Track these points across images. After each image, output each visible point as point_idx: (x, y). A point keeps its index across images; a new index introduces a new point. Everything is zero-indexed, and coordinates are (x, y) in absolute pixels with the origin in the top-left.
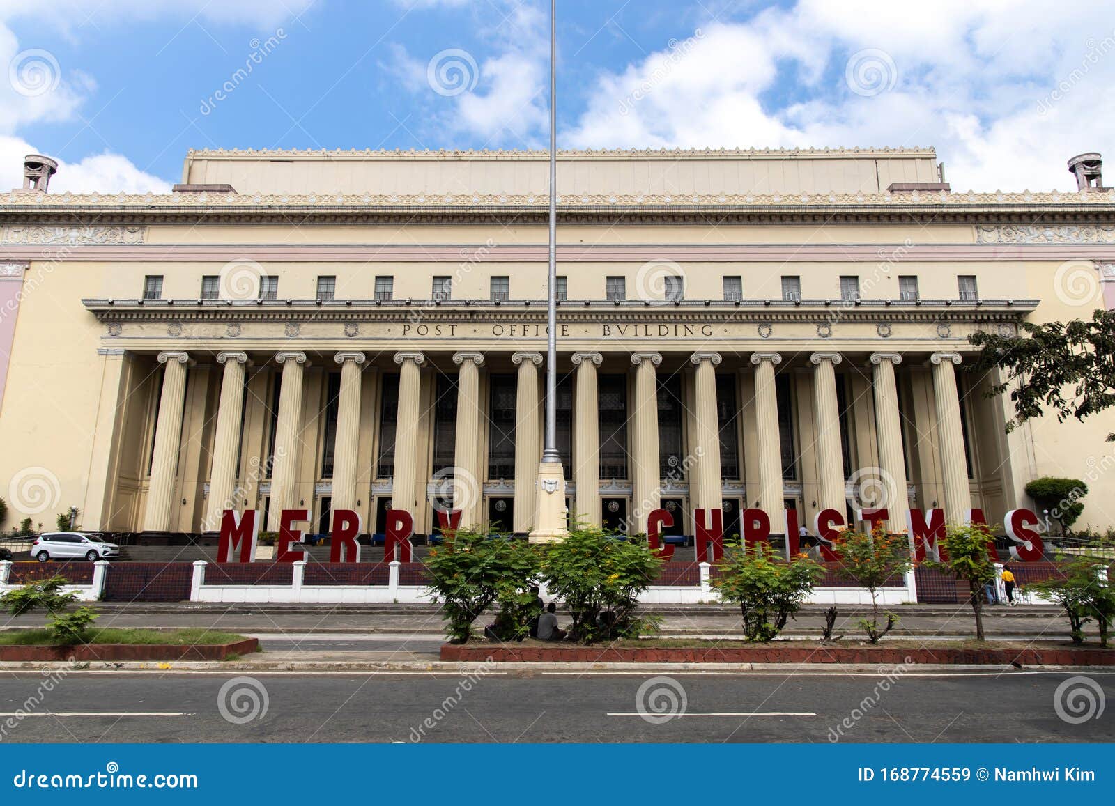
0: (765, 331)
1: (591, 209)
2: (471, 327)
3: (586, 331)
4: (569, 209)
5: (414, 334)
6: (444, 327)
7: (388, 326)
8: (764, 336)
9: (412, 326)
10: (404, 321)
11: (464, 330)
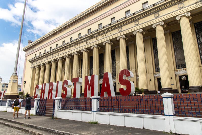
0: (120, 30)
3: (83, 44)
5: (59, 54)
6: (63, 51)
7: (57, 54)
8: (120, 31)
9: (59, 52)
10: (58, 52)
11: (66, 51)
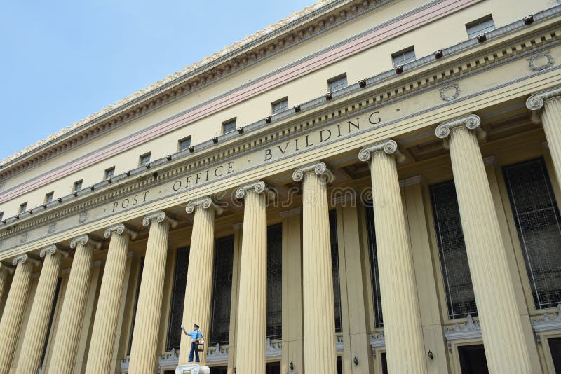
0: (450, 93)
1: (249, 46)
2: (157, 190)
3: (249, 161)
4: (232, 55)
5: (119, 209)
6: (140, 197)
7: (105, 207)
8: (450, 99)
9: (120, 202)
10: (112, 199)
11: (153, 193)
